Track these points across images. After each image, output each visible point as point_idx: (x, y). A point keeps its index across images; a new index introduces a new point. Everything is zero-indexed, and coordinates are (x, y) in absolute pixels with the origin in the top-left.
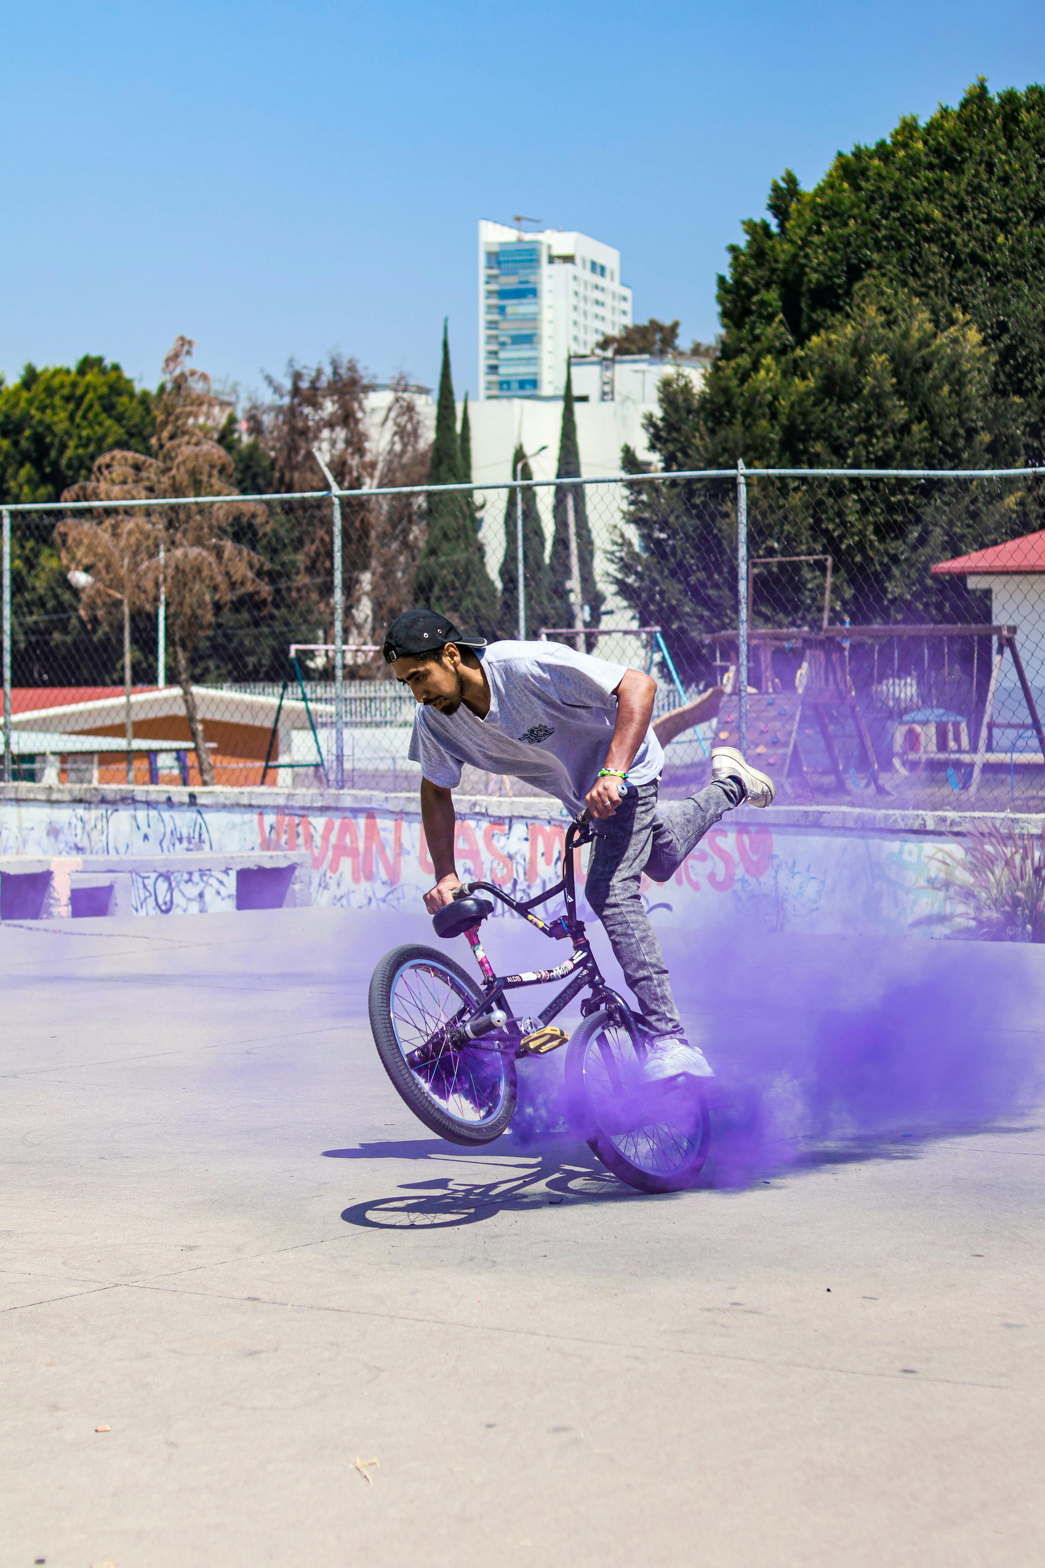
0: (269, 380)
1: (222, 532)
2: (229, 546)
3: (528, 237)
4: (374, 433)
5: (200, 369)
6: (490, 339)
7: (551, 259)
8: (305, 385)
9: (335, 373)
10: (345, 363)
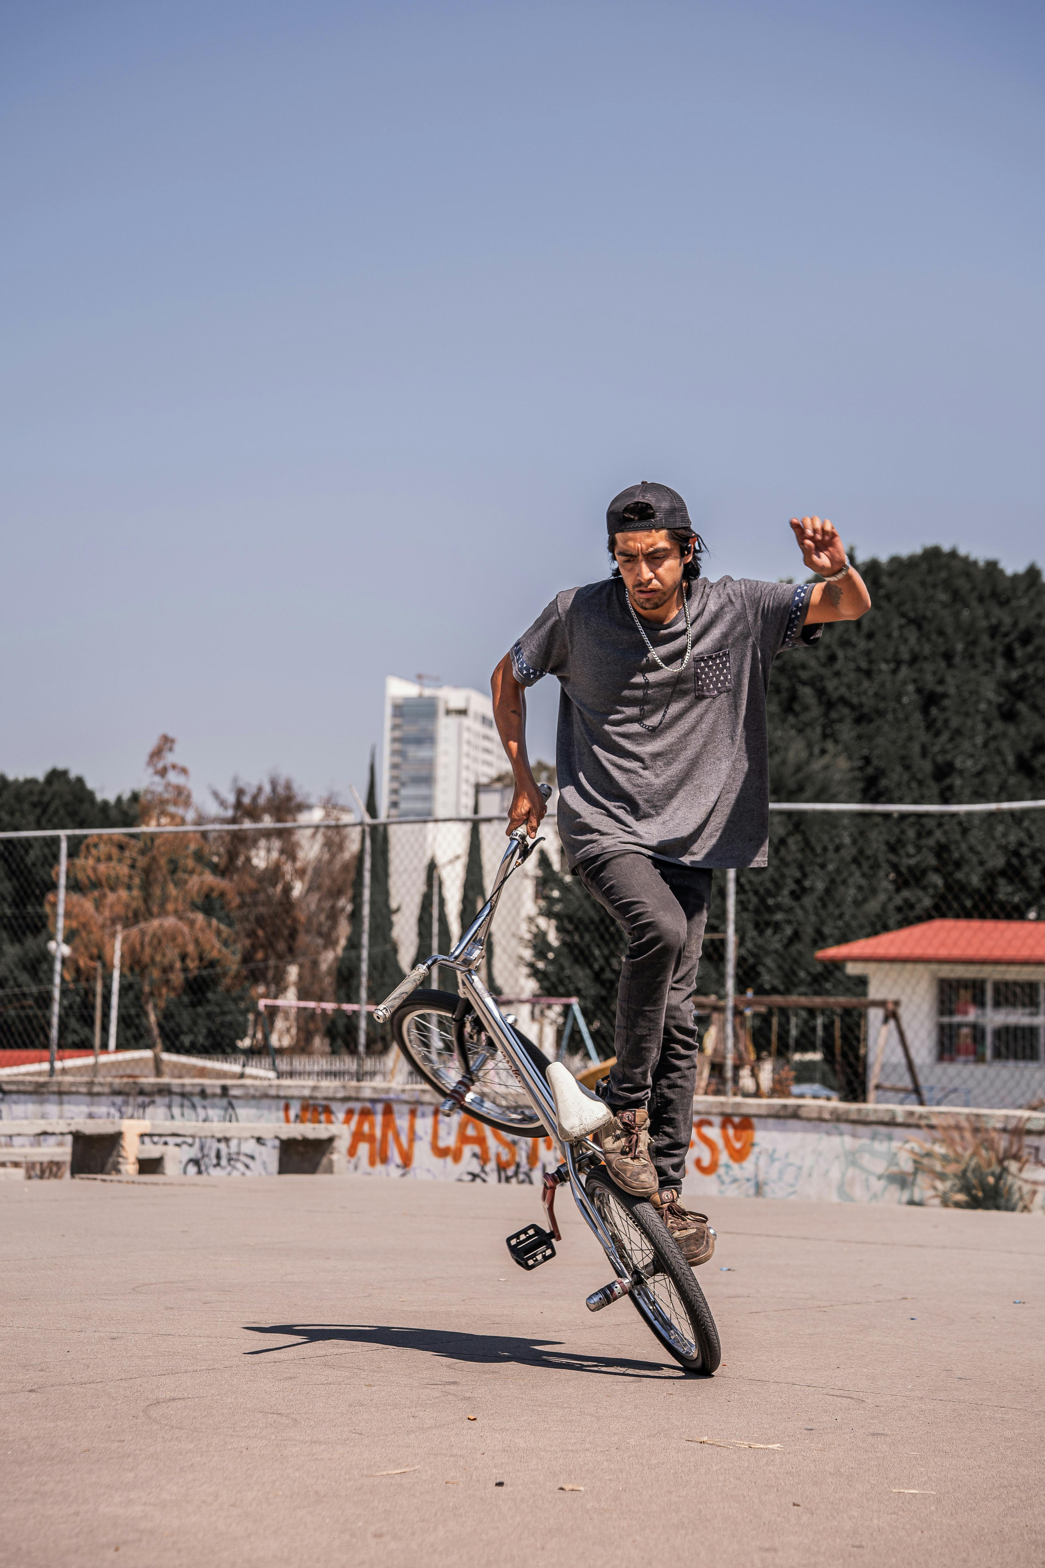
0: (216, 795)
1: (195, 907)
2: (200, 917)
3: (428, 692)
4: (305, 843)
5: (180, 762)
6: (394, 779)
7: (448, 712)
8: (247, 800)
9: (274, 790)
10: (282, 782)
